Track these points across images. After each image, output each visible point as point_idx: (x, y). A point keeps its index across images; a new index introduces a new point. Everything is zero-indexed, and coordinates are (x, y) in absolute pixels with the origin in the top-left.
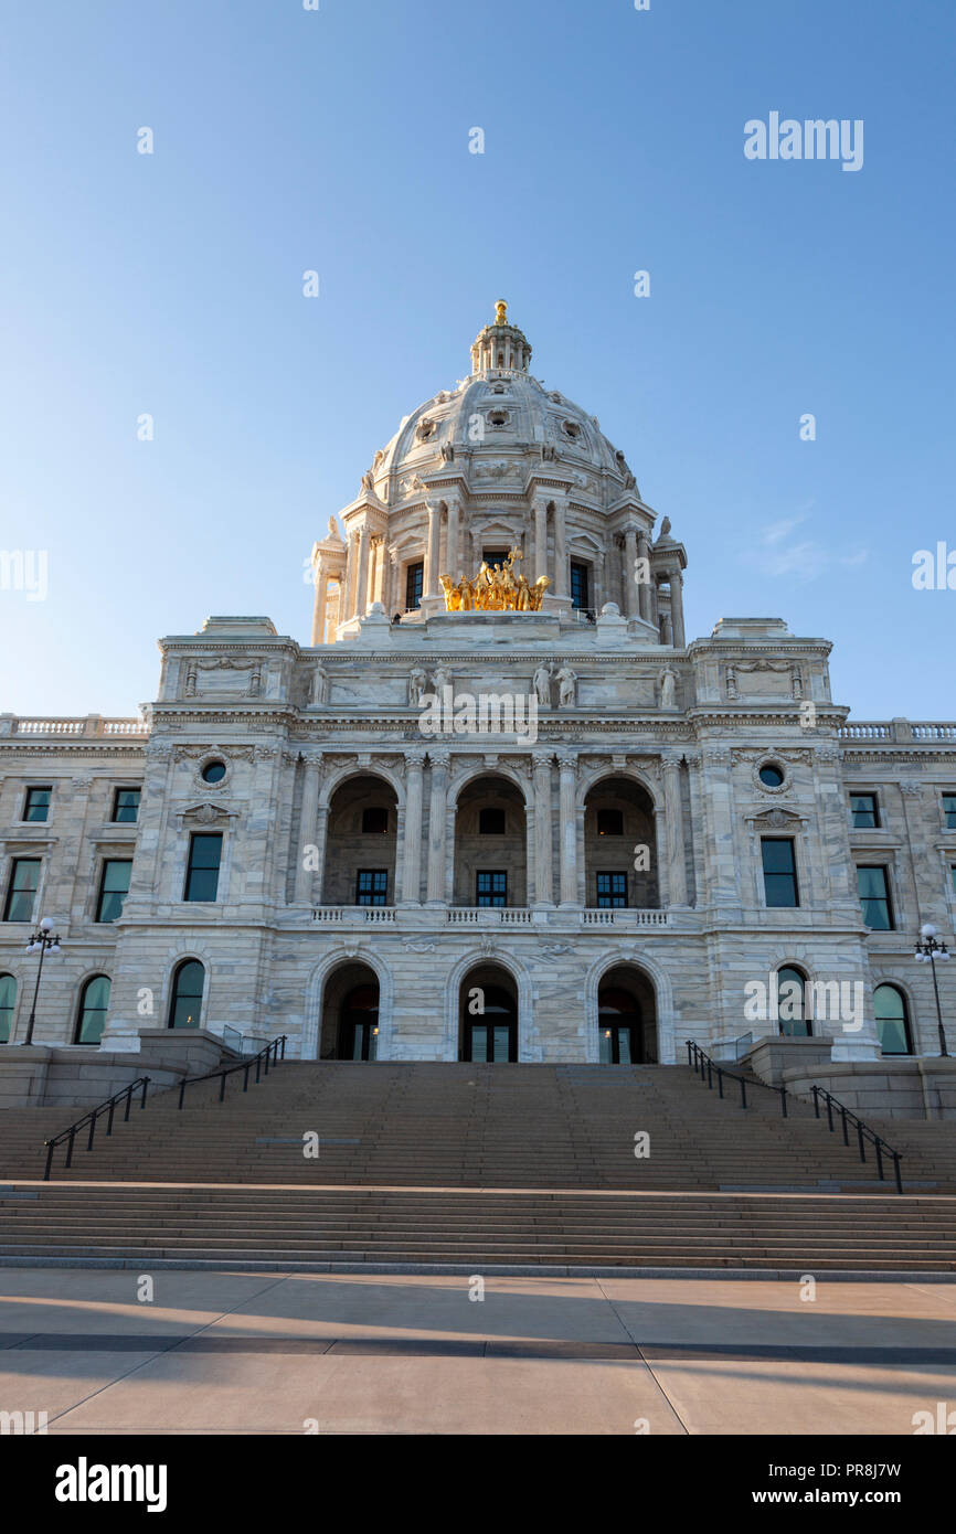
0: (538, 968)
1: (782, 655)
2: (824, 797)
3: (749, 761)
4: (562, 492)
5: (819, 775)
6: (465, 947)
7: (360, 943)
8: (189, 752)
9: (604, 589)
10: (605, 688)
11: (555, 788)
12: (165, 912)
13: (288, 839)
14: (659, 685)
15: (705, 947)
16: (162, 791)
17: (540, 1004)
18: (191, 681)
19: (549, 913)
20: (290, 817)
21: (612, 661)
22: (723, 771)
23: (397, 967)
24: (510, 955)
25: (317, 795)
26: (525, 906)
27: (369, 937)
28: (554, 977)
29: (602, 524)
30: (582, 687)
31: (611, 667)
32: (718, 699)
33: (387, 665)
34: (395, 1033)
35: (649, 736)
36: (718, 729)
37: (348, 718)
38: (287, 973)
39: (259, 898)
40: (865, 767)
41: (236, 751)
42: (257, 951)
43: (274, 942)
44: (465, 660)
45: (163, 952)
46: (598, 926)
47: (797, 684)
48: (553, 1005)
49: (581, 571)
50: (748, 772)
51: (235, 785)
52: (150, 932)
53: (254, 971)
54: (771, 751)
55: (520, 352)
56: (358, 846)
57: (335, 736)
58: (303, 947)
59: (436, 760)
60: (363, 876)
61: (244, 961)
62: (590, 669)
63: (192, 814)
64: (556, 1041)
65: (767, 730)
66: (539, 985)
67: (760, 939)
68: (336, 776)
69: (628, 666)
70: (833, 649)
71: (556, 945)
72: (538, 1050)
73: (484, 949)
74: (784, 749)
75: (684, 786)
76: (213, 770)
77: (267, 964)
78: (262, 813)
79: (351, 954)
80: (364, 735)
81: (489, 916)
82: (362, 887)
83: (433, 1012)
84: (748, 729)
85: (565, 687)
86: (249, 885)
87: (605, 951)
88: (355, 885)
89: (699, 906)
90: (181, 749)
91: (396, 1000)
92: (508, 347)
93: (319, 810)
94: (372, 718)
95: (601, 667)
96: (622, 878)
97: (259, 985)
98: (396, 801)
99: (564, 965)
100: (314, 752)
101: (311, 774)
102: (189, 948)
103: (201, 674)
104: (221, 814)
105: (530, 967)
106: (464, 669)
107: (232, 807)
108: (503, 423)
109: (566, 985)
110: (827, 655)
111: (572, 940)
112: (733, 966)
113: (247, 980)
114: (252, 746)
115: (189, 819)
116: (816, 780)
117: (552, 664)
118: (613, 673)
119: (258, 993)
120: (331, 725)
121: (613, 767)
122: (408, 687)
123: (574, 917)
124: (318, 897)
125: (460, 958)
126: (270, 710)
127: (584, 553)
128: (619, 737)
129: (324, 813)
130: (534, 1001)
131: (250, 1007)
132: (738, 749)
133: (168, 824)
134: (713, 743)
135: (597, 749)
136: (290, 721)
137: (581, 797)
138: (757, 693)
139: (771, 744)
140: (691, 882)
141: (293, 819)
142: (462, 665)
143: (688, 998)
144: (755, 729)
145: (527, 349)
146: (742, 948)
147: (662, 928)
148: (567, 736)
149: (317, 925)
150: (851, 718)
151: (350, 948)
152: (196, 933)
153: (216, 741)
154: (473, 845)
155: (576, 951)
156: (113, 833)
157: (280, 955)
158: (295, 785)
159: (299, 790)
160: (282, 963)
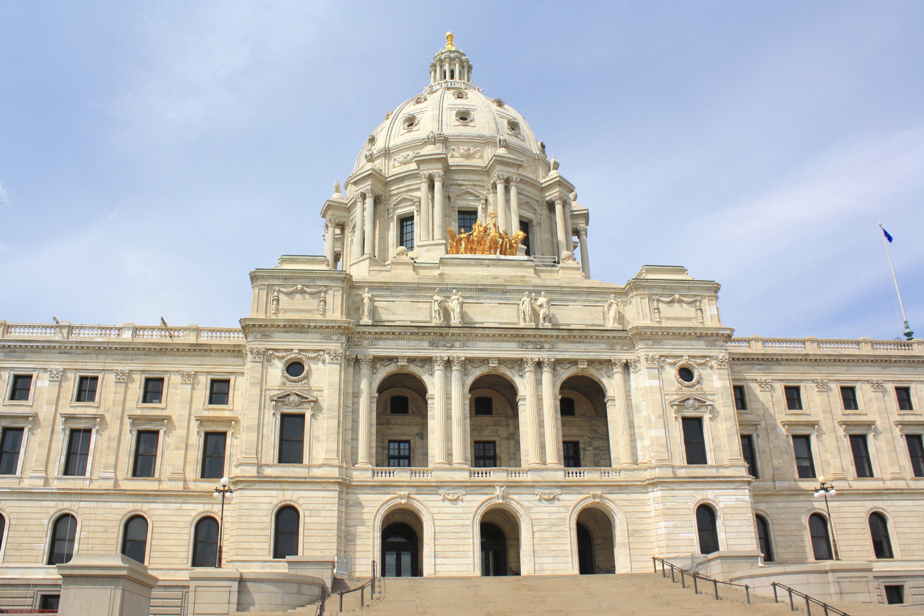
0: (534, 509)
1: (689, 292)
3: (672, 365)
4: (514, 170)
5: (716, 375)
6: (483, 496)
7: (409, 494)
8: (277, 354)
10: (570, 312)
11: (539, 382)
12: (267, 471)
13: (351, 418)
14: (607, 311)
16: (259, 383)
17: (537, 535)
18: (275, 302)
19: (539, 471)
20: (351, 402)
22: (655, 372)
23: (436, 510)
24: (515, 501)
27: (413, 490)
28: (546, 516)
29: (538, 193)
30: (555, 311)
31: (574, 297)
32: (648, 321)
33: (415, 293)
34: (434, 557)
35: (603, 346)
36: (650, 343)
37: (391, 331)
38: (357, 515)
39: (335, 463)
41: (311, 355)
42: (337, 499)
44: (469, 290)
45: (268, 500)
46: (576, 480)
47: (699, 312)
48: (546, 535)
50: (671, 373)
51: (311, 379)
52: (257, 486)
53: (336, 514)
54: (685, 358)
55: (466, 69)
56: (388, 423)
57: (382, 344)
58: (367, 498)
59: (455, 362)
60: (392, 445)
61: (328, 507)
62: (558, 297)
63: (281, 399)
64: (550, 560)
65: (683, 344)
66: (536, 521)
68: (383, 372)
69: (585, 297)
70: (721, 288)
71: (546, 493)
73: (495, 498)
74: (694, 357)
75: (627, 381)
76: (296, 367)
77: (344, 509)
78: (332, 400)
79: (402, 502)
81: (499, 474)
82: (391, 453)
83: (463, 542)
84: (670, 343)
85: (543, 311)
88: (387, 452)
89: (640, 465)
90: (271, 352)
91: (437, 534)
92: (457, 65)
93: (371, 398)
94: (408, 331)
95: (567, 297)
97: (339, 525)
99: (552, 507)
100: (367, 354)
101: (365, 371)
102: (287, 498)
103: (282, 297)
104: (303, 400)
105: (528, 508)
106: (469, 296)
107: (311, 395)
108: (466, 119)
109: (555, 521)
110: (717, 292)
111: (556, 490)
113: (330, 520)
114: (323, 351)
115: (279, 404)
116: (715, 378)
117: (533, 294)
118: (574, 302)
120: (379, 335)
121: (579, 368)
122: (431, 308)
123: (558, 473)
124: (374, 461)
125: (480, 503)
126: (337, 325)
127: (529, 215)
128: (581, 347)
129: (375, 400)
130: (534, 532)
132: (664, 356)
133: (264, 407)
134: (642, 353)
135: (567, 356)
136: (350, 332)
137: (557, 389)
138: (674, 318)
139: (684, 354)
140: (635, 447)
141: (353, 403)
143: (637, 528)
144: (674, 343)
145: (470, 68)
146: (674, 493)
148: (547, 346)
149: (376, 481)
150: (735, 336)
151: (401, 497)
152: (292, 487)
153: (296, 347)
155: (560, 497)
156: (211, 414)
157: (351, 503)
158: (354, 380)
159: (356, 384)
160: (353, 508)
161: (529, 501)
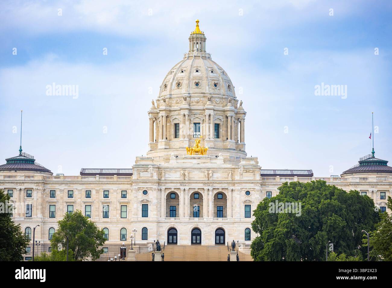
0: (205, 228)
1: (251, 169)
2: (257, 198)
3: (244, 190)
4: (212, 111)
5: (256, 193)
6: (192, 225)
8: (141, 189)
9: (223, 131)
10: (218, 174)
11: (208, 194)
12: (139, 219)
13: (159, 205)
14: (229, 174)
15: (234, 225)
16: (136, 197)
17: (205, 234)
18: (139, 174)
19: (207, 218)
21: (220, 169)
22: (239, 193)
23: (180, 228)
24: (200, 226)
25: (164, 196)
26: (203, 217)
27: (175, 223)
28: (207, 230)
29: (223, 113)
30: (214, 174)
31: (219, 170)
32: (239, 178)
33: (176, 169)
34: (180, 239)
35: (226, 185)
36: (238, 185)
37: (169, 182)
38: (161, 229)
39: (156, 217)
40: (270, 187)
41: (149, 189)
42: (156, 226)
43: (159, 224)
44: (191, 168)
45: (140, 226)
46: (216, 221)
47: (254, 175)
48: (207, 234)
49: (217, 127)
50: (244, 193)
51: (149, 195)
52: (137, 223)
53: (156, 229)
54: (248, 189)
56: (170, 201)
57: (167, 185)
58: (164, 225)
59: (186, 190)
60: (171, 207)
61: (154, 228)
62: (215, 170)
63: (142, 201)
64: (208, 241)
65: (247, 185)
66: (205, 231)
67: (243, 223)
68: (167, 192)
69: (223, 170)
71: (208, 224)
72: (205, 242)
73: (195, 225)
74: (250, 188)
75: (232, 194)
76: (145, 192)
77: (158, 228)
78: (155, 201)
79: (172, 226)
80: (173, 185)
81: (196, 219)
82: (171, 209)
83: (187, 236)
84: (244, 185)
85: (211, 175)
86: (154, 214)
87: (217, 225)
88: (169, 209)
89: (233, 217)
90: (139, 188)
91: (180, 234)
93: (165, 199)
94: (174, 182)
95: (218, 170)
96: (222, 207)
97: (157, 232)
98: (179, 197)
99: (209, 228)
100: (163, 188)
101: (163, 192)
102: (145, 226)
103: (141, 173)
104: (148, 201)
105: (203, 228)
106: (191, 170)
107: (149, 200)
108: (198, 85)
109: (210, 231)
111: (211, 223)
112: (238, 228)
113: (155, 231)
114: (152, 188)
116: (256, 194)
118: (220, 171)
119: (157, 233)
120: (166, 183)
121: (219, 190)
122: (180, 174)
123: (211, 219)
124: (165, 215)
125: (191, 227)
126: (155, 181)
128: (220, 185)
130: (204, 234)
131: (156, 235)
132: (242, 188)
133: (138, 203)
134: (237, 187)
135: (216, 187)
136: (159, 183)
137: (213, 196)
138: (247, 177)
139: (248, 187)
140: (232, 212)
141: (160, 200)
142: (191, 169)
143: (230, 233)
144: (245, 184)
146: (240, 225)
147: (227, 221)
148: (211, 185)
149: (166, 221)
151: (172, 225)
152: (146, 223)
153: (145, 187)
154: (193, 201)
155: (211, 225)
156: (122, 200)
157: (160, 226)
158: (160, 194)
159: (161, 195)
160: (160, 228)
161: (203, 226)
